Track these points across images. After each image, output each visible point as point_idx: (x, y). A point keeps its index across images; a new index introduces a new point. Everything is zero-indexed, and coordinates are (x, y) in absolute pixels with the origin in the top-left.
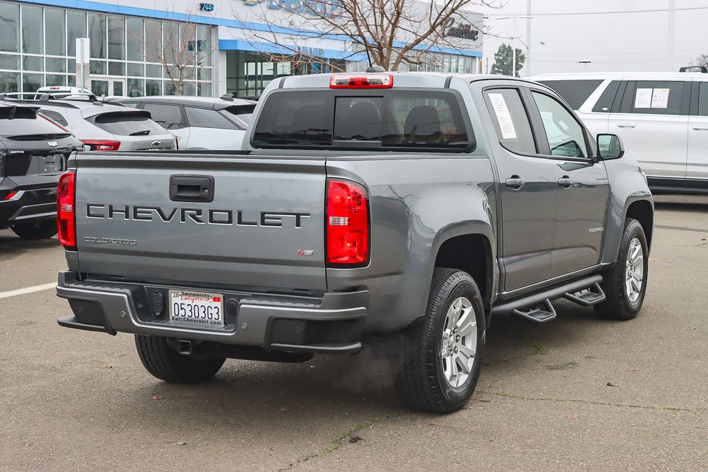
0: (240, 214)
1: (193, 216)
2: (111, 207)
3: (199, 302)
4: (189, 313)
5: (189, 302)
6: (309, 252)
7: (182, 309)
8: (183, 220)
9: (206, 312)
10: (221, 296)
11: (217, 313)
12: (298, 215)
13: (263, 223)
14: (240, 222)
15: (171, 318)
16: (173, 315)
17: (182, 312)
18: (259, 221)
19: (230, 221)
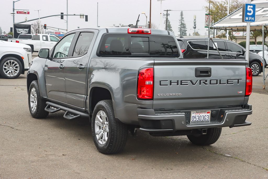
0: (220, 81)
1: (204, 82)
2: (171, 81)
3: (202, 115)
4: (197, 119)
5: (198, 115)
6: (241, 92)
7: (195, 118)
8: (200, 84)
9: (204, 118)
10: (210, 111)
11: (208, 118)
12: (238, 80)
13: (228, 83)
14: (220, 83)
15: (191, 122)
16: (192, 121)
17: (195, 119)
18: (226, 83)
19: (217, 84)
